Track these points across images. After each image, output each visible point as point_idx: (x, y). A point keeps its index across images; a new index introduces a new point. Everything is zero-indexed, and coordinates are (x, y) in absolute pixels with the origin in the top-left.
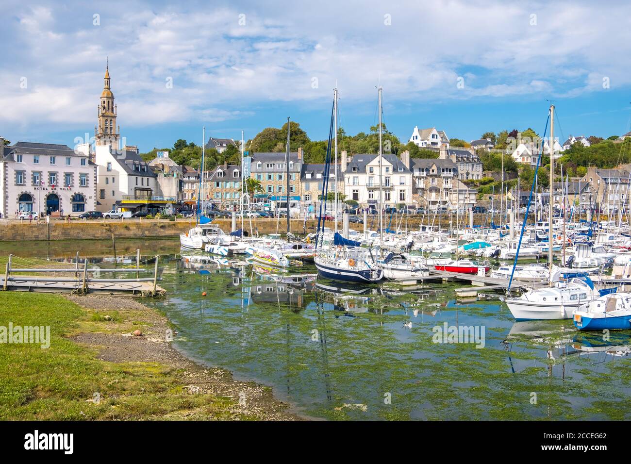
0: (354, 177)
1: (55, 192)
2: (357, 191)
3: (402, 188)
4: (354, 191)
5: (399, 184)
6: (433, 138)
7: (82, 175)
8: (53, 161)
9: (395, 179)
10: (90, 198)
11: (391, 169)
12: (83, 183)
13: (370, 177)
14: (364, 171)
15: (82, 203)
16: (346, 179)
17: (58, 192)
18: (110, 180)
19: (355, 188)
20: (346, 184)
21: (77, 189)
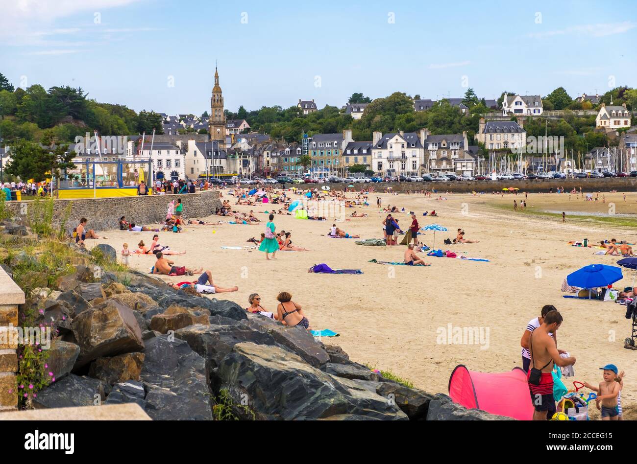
0: (379, 152)
1: (161, 170)
2: (381, 163)
3: (414, 159)
4: (379, 163)
5: (411, 157)
6: (516, 105)
7: (177, 160)
8: (160, 153)
9: (409, 152)
10: (182, 173)
11: (406, 145)
12: (177, 164)
13: (390, 152)
14: (386, 148)
15: (177, 176)
16: (373, 154)
17: (163, 170)
18: (196, 162)
19: (380, 160)
20: (373, 157)
21: (173, 168)
